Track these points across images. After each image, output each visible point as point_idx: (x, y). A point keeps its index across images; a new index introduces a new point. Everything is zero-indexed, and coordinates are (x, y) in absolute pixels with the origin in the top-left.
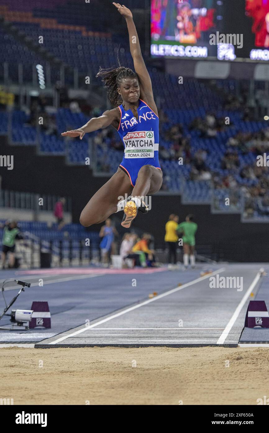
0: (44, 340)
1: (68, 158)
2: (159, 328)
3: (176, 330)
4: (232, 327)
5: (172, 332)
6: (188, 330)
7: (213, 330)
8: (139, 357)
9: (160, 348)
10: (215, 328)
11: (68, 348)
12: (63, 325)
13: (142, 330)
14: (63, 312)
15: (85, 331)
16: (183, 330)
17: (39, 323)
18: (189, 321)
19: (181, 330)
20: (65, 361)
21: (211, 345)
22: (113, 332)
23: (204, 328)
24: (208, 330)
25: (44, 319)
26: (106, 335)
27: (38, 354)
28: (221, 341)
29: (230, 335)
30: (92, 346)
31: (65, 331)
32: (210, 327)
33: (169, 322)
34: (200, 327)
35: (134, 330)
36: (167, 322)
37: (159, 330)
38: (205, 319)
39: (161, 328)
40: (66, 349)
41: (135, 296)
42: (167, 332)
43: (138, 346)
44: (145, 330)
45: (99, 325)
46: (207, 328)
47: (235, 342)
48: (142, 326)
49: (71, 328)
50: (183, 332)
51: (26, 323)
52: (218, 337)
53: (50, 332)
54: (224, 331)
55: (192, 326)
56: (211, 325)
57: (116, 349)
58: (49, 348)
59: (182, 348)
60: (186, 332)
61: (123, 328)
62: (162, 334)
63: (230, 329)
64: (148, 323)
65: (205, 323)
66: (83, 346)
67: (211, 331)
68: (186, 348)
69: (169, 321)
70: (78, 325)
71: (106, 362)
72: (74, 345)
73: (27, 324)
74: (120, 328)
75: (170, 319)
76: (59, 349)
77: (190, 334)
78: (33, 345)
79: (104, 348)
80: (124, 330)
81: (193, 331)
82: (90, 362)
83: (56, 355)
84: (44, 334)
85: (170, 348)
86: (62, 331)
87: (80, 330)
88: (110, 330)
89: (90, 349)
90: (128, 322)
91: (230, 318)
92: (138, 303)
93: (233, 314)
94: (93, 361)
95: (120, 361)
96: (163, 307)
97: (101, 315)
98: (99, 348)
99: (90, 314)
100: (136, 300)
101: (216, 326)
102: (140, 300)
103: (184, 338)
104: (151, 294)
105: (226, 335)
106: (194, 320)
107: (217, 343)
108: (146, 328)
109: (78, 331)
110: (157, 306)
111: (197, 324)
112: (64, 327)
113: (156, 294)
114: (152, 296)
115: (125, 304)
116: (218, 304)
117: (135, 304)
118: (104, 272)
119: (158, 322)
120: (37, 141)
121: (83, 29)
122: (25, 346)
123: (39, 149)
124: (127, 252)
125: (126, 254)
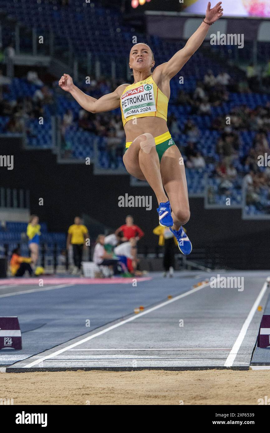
0: (16, 363)
1: (26, 141)
2: (152, 348)
3: (174, 350)
4: (241, 347)
5: (169, 353)
6: (188, 350)
7: (217, 350)
8: (133, 382)
9: (157, 371)
10: (219, 348)
11: (47, 372)
12: (35, 345)
13: (132, 350)
14: (33, 330)
15: (63, 352)
16: (181, 350)
17: (7, 343)
18: (187, 340)
19: (179, 350)
20: (45, 387)
21: (218, 368)
22: (98, 353)
23: (206, 348)
24: (212, 350)
25: (14, 339)
26: (90, 357)
27: (11, 379)
28: (229, 363)
29: (239, 356)
30: (74, 369)
31: (40, 353)
32: (214, 347)
33: (163, 341)
34: (202, 347)
35: (123, 350)
36: (161, 341)
37: (153, 350)
38: (206, 338)
39: (155, 348)
40: (44, 373)
42: (163, 353)
43: (130, 369)
44: (136, 351)
45: (79, 345)
46: (210, 348)
47: (246, 364)
48: (131, 347)
49: (46, 349)
50: (182, 353)
52: (225, 359)
53: (22, 354)
54: (231, 351)
55: (191, 346)
56: (214, 344)
57: (104, 373)
58: (23, 372)
59: (183, 372)
60: (185, 353)
61: (108, 348)
62: (157, 355)
63: (238, 348)
64: (139, 343)
65: (207, 342)
66: (65, 369)
67: (216, 352)
68: (188, 371)
69: (162, 340)
70: (54, 346)
71: (94, 388)
72: (53, 368)
74: (105, 348)
75: (164, 338)
76: (36, 373)
77: (190, 355)
78: (3, 369)
79: (90, 372)
80: (110, 351)
81: (193, 351)
82: (75, 387)
83: (33, 381)
84: (16, 356)
85: (168, 371)
86: (36, 353)
87: (57, 351)
88: (93, 351)
89: (72, 373)
90: (113, 342)
91: (237, 336)
92: (122, 319)
93: (240, 332)
94: (78, 387)
95: (110, 386)
96: (153, 324)
97: (79, 334)
98: (84, 372)
99: (65, 333)
100: (119, 315)
101: (220, 346)
102: (124, 315)
103: (184, 360)
104: (136, 308)
105: (235, 356)
106: (193, 338)
107: (225, 365)
108: (136, 348)
109: (55, 353)
110: (145, 323)
111: (197, 344)
112: (37, 347)
113: (142, 309)
114: (138, 310)
115: (106, 321)
116: (220, 320)
117: (119, 320)
118: (73, 282)
119: (150, 341)
124: (101, 257)
125: (100, 261)
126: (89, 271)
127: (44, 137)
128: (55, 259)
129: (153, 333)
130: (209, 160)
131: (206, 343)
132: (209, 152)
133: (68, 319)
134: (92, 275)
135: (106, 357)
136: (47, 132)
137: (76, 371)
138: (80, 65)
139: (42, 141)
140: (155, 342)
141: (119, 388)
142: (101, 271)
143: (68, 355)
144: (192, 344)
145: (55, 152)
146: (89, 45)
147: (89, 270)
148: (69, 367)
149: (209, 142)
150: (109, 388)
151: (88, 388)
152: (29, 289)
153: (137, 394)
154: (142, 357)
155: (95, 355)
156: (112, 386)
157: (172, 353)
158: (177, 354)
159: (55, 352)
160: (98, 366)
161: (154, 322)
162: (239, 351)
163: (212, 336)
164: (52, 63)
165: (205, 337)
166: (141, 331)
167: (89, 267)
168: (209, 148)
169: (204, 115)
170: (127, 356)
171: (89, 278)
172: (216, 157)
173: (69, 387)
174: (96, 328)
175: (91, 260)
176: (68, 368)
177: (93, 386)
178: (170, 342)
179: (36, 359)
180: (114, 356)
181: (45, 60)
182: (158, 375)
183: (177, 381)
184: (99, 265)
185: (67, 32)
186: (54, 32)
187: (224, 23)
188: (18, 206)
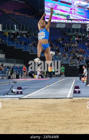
1: (23, 49)
5: (55, 95)
12: (25, 93)
14: (25, 90)
17: (19, 92)
21: (66, 98)
22: (39, 95)
23: (63, 93)
25: (21, 92)
27: (20, 101)
28: (68, 97)
31: (26, 95)
35: (44, 94)
38: (63, 91)
39: (52, 94)
40: (27, 99)
41: (43, 85)
43: (46, 98)
47: (72, 97)
48: (46, 93)
54: (68, 94)
55: (59, 93)
56: (65, 93)
58: (22, 99)
60: (58, 95)
61: (41, 94)
63: (70, 94)
64: (48, 92)
66: (32, 98)
72: (29, 98)
73: (16, 93)
75: (53, 91)
76: (25, 99)
77: (60, 95)
78: (18, 98)
83: (25, 101)
84: (21, 95)
85: (55, 99)
87: (30, 94)
89: (34, 99)
90: (42, 92)
92: (44, 87)
93: (70, 90)
95: (42, 102)
96: (51, 88)
97: (35, 91)
98: (36, 99)
99: (32, 90)
106: (60, 91)
110: (49, 88)
111: (61, 93)
113: (48, 85)
115: (41, 88)
116: (66, 87)
120: (14, 45)
121: (27, 15)
122: (16, 98)
123: (15, 47)
125: (39, 75)
129: (51, 90)
130: (62, 53)
132: (62, 52)
133: (32, 87)
134: (37, 78)
138: (34, 33)
139: (26, 49)
140: (51, 92)
142: (39, 77)
145: (29, 52)
146: (36, 29)
166: (48, 90)
167: (37, 76)
169: (61, 44)
172: (64, 52)
174: (38, 89)
181: (27, 32)
183: (57, 101)
185: (32, 26)
186: (29, 26)
187: (65, 24)
188: (21, 63)
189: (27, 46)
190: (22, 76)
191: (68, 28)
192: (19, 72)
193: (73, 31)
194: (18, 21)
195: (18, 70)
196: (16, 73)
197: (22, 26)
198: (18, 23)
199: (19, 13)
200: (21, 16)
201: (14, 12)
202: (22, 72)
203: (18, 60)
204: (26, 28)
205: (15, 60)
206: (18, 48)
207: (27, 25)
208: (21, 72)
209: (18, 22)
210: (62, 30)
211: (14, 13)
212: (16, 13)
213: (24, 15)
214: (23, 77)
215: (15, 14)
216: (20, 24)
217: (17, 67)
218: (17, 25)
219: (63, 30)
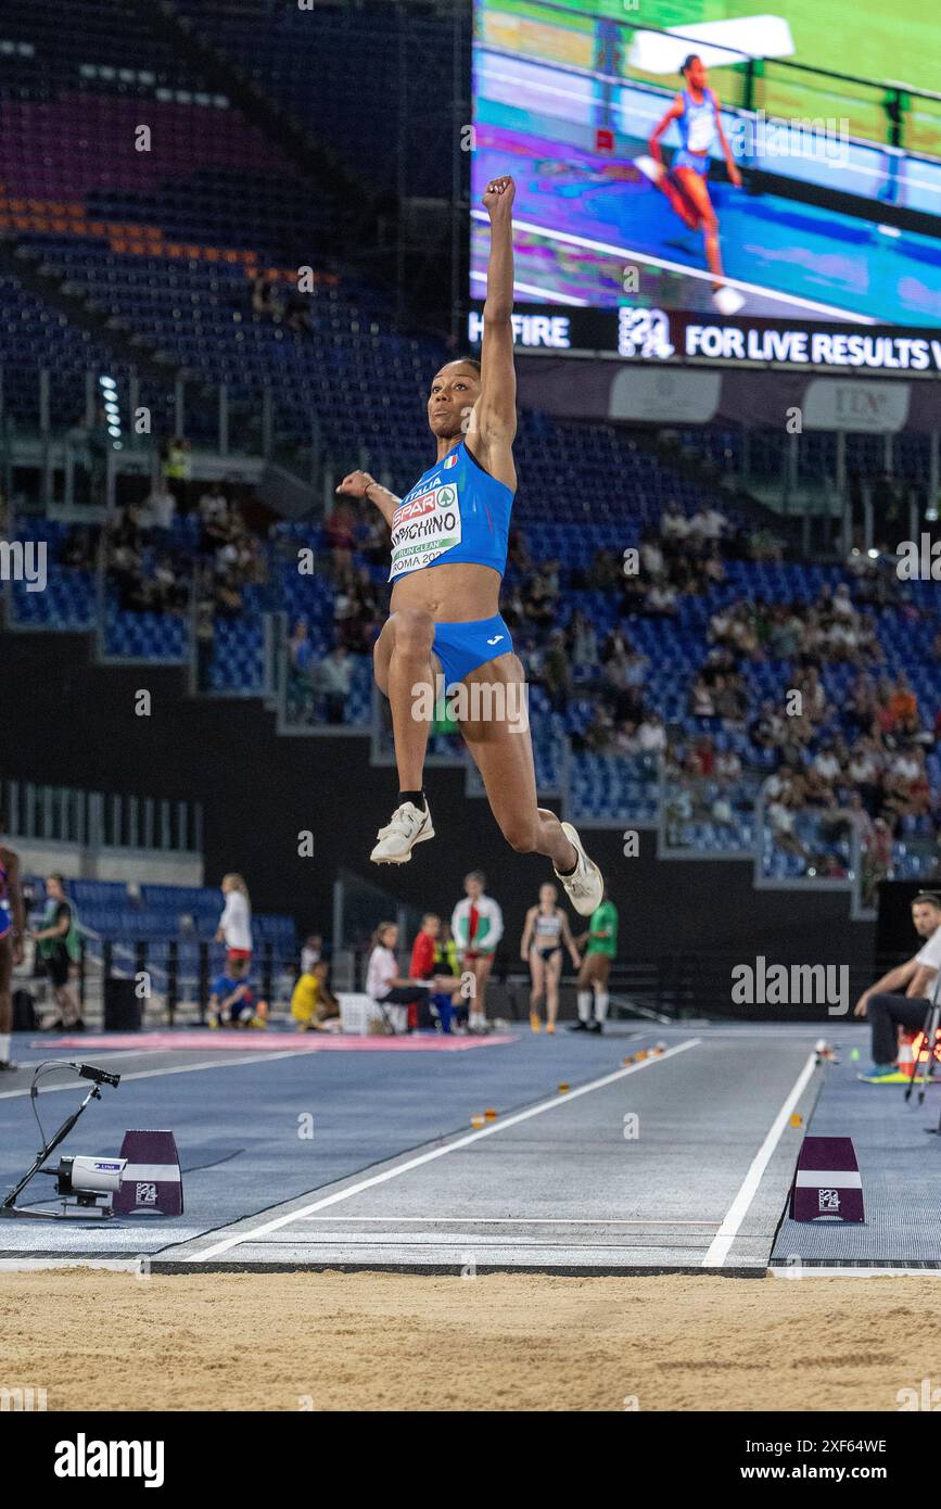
0: (166, 1248)
2: (518, 1217)
3: (573, 1224)
4: (745, 1218)
5: (560, 1230)
6: (608, 1224)
7: (685, 1225)
8: (466, 1303)
9: (529, 1277)
10: (691, 1219)
11: (246, 1275)
13: (466, 1223)
14: (209, 1166)
15: (288, 1224)
16: (592, 1224)
17: (143, 1196)
18: (607, 1198)
19: (587, 1224)
20: (241, 1311)
21: (687, 1271)
22: (378, 1228)
23: (656, 1219)
24: (671, 1225)
25: (159, 1185)
26: (355, 1237)
27: (153, 1289)
28: (716, 1257)
30: (317, 1268)
31: (229, 1224)
33: (545, 1200)
34: (647, 1217)
35: (443, 1222)
36: (540, 1199)
37: (519, 1224)
38: (657, 1193)
39: (524, 1217)
40: (238, 1275)
41: (427, 1121)
42: (546, 1230)
43: (458, 1270)
44: (476, 1223)
45: (327, 1207)
46: (667, 1219)
47: (759, 1261)
48: (463, 1212)
49: (243, 1214)
50: (594, 1230)
51: (105, 1196)
52: (704, 1248)
53: (180, 1227)
54: (721, 1227)
55: (618, 1213)
56: (678, 1210)
57: (392, 1279)
58: (185, 1273)
59: (596, 1279)
60: (602, 1231)
61: (405, 1216)
62: (529, 1235)
63: (740, 1222)
64: (481, 1203)
65: (659, 1205)
66: (291, 1267)
67: (680, 1230)
68: (610, 1278)
69: (544, 1198)
70: (264, 1207)
72: (260, 1264)
73: (108, 1202)
74: (396, 1216)
75: (548, 1192)
77: (616, 1238)
79: (356, 1275)
80: (409, 1222)
81: (623, 1227)
82: (318, 1314)
83: (208, 1295)
84: (165, 1231)
85: (557, 1278)
86: (219, 1223)
87: (272, 1220)
88: (366, 1222)
89: (311, 1277)
90: (417, 1200)
91: (735, 1191)
92: (440, 1141)
93: (743, 1180)
94: (326, 1314)
95: (409, 1313)
96: (520, 1156)
97: (329, 1177)
98: (340, 1276)
99: (295, 1174)
100: (433, 1133)
101: (692, 1214)
102: (444, 1133)
103: (600, 1250)
104: (478, 1116)
105: (730, 1241)
106: (623, 1194)
107: (704, 1265)
108: (477, 1217)
109: (268, 1225)
110: (499, 1152)
111: (633, 1207)
112: (221, 1211)
113: (492, 1116)
114: (481, 1120)
115: (401, 1146)
116: (694, 1148)
117: (432, 1145)
118: (314, 1043)
119: (511, 1201)
120: (93, 622)
121: (250, 257)
122: (111, 1264)
123: (101, 646)
124: (388, 982)
125: (384, 990)
126: (355, 1016)
127: (242, 666)
128: (267, 984)
129: (518, 1180)
131: (656, 1207)
132: (671, 713)
134: (363, 1027)
135: (400, 1237)
136: (251, 654)
137: (320, 1271)
139: (237, 678)
140: (524, 1201)
141: (431, 1317)
142: (387, 1017)
143: (302, 1231)
144: (620, 1210)
145: (269, 706)
146: (365, 430)
147: (357, 1015)
148: (301, 1262)
149: (672, 687)
150: (405, 1317)
151: (351, 1315)
152: (200, 1061)
153: (476, 1333)
154: (490, 1239)
155: (370, 1232)
156: (412, 1312)
157: (569, 1230)
158: (584, 1232)
159: (267, 1222)
160: (378, 1261)
161: (523, 1152)
162: (740, 1228)
163: (673, 1190)
164: (267, 476)
165: (653, 1192)
166: (489, 1173)
167: (357, 1008)
168: (672, 701)
169: (658, 615)
170: (451, 1238)
171: (356, 1034)
173: (303, 1313)
174: (373, 1164)
175: (359, 988)
176: (301, 1265)
177: (365, 1312)
178: (562, 1203)
179: (219, 1241)
180: (418, 1237)
181: (250, 468)
182: (533, 1287)
183: (579, 1301)
184: (381, 1001)
185: (308, 395)
186: (276, 397)
187: (714, 379)
188: (174, 845)
189: (242, 641)
190: (172, 1003)
191: (747, 424)
192: (141, 948)
193: (812, 458)
194: (144, 329)
195: (127, 921)
196: (109, 961)
197: (192, 388)
198: (146, 352)
199: (154, 232)
200: (182, 265)
201: (94, 214)
202: (174, 947)
203: (133, 803)
204: (237, 419)
205: (96, 800)
206: (136, 661)
207: (247, 377)
208: (161, 951)
209: (137, 339)
210: (675, 448)
211: (97, 229)
212: (115, 229)
213: (212, 254)
214: (188, 1007)
215: (104, 245)
216: (171, 370)
217: (122, 886)
218: (135, 384)
219: (688, 450)
